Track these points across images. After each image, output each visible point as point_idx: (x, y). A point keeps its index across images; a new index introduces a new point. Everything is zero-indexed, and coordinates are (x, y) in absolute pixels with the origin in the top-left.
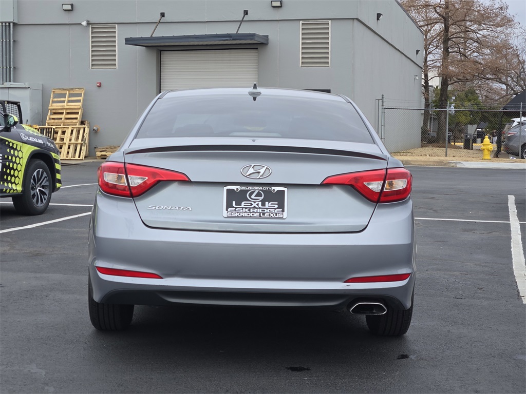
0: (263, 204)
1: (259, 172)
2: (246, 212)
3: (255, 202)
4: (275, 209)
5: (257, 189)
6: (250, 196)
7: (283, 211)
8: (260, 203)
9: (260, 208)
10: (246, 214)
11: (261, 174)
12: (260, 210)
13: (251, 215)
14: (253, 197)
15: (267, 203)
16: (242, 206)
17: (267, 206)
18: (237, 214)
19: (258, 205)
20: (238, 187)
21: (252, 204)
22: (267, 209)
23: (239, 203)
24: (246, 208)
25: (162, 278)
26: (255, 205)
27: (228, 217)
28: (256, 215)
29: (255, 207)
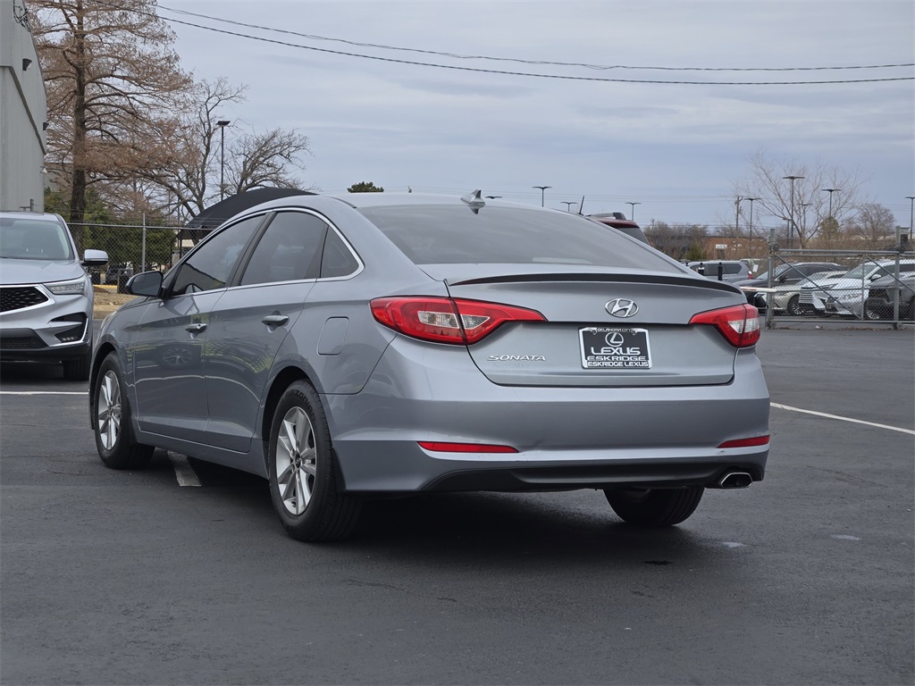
0: (625, 351)
1: (625, 310)
2: (607, 361)
3: (615, 348)
4: (638, 356)
5: (616, 331)
6: (609, 340)
7: (647, 359)
8: (621, 349)
9: (621, 355)
10: (608, 364)
11: (628, 311)
12: (622, 358)
13: (614, 364)
14: (612, 341)
15: (628, 349)
16: (602, 353)
17: (628, 353)
18: (599, 364)
19: (618, 351)
20: (595, 329)
21: (612, 351)
22: (629, 356)
23: (598, 350)
24: (607, 356)
25: (518, 452)
26: (615, 351)
27: (589, 368)
28: (620, 364)
29: (615, 355)
